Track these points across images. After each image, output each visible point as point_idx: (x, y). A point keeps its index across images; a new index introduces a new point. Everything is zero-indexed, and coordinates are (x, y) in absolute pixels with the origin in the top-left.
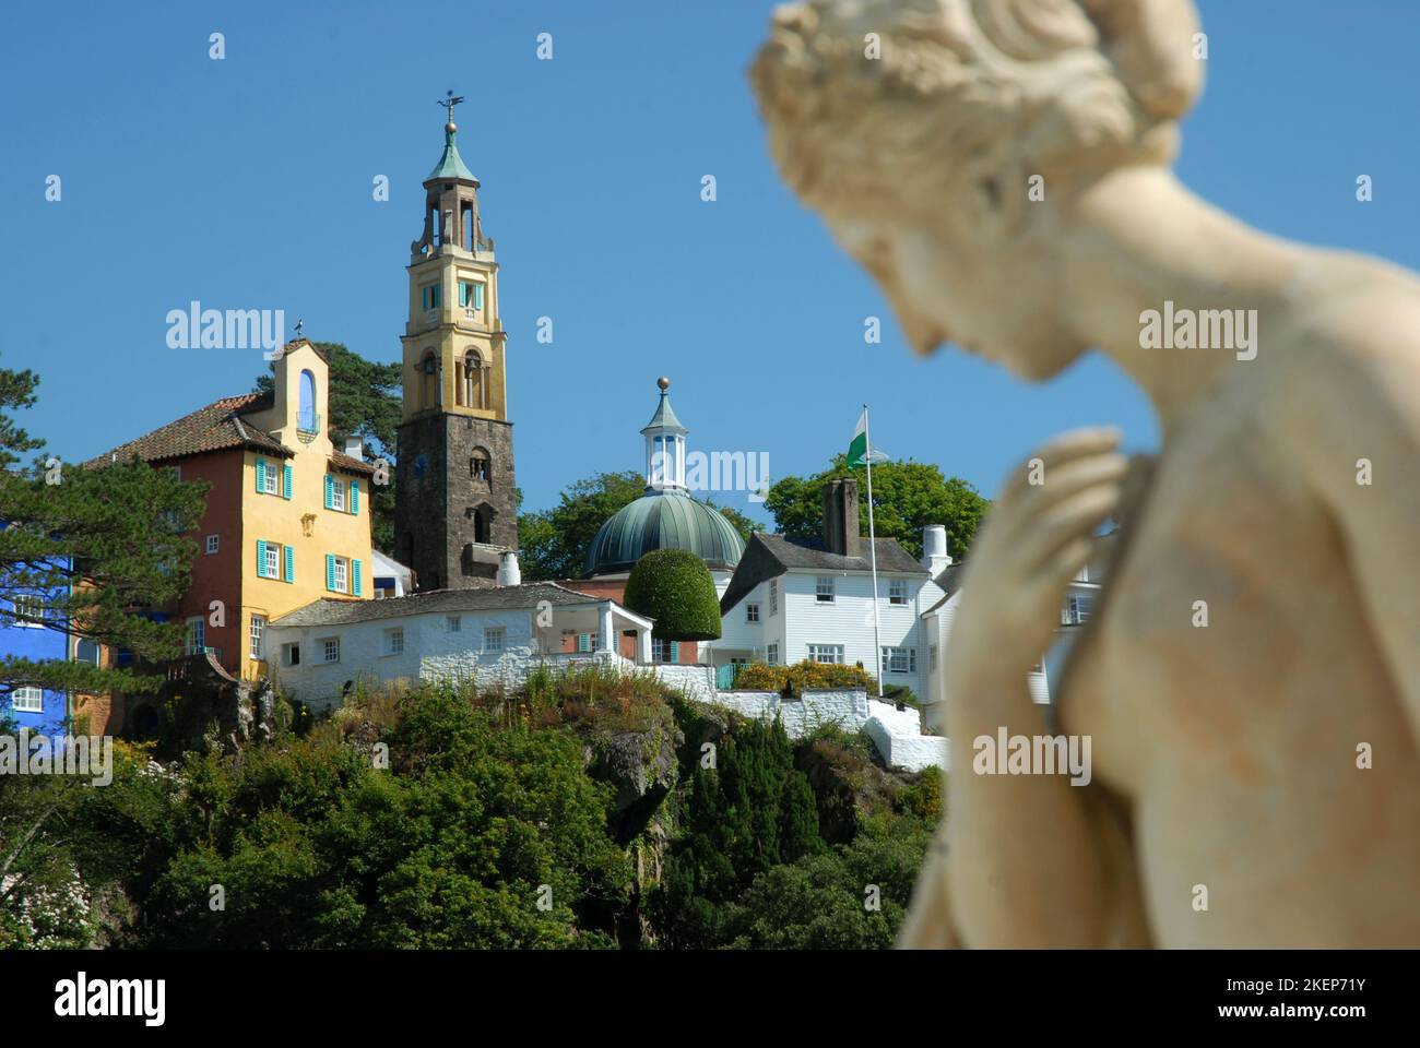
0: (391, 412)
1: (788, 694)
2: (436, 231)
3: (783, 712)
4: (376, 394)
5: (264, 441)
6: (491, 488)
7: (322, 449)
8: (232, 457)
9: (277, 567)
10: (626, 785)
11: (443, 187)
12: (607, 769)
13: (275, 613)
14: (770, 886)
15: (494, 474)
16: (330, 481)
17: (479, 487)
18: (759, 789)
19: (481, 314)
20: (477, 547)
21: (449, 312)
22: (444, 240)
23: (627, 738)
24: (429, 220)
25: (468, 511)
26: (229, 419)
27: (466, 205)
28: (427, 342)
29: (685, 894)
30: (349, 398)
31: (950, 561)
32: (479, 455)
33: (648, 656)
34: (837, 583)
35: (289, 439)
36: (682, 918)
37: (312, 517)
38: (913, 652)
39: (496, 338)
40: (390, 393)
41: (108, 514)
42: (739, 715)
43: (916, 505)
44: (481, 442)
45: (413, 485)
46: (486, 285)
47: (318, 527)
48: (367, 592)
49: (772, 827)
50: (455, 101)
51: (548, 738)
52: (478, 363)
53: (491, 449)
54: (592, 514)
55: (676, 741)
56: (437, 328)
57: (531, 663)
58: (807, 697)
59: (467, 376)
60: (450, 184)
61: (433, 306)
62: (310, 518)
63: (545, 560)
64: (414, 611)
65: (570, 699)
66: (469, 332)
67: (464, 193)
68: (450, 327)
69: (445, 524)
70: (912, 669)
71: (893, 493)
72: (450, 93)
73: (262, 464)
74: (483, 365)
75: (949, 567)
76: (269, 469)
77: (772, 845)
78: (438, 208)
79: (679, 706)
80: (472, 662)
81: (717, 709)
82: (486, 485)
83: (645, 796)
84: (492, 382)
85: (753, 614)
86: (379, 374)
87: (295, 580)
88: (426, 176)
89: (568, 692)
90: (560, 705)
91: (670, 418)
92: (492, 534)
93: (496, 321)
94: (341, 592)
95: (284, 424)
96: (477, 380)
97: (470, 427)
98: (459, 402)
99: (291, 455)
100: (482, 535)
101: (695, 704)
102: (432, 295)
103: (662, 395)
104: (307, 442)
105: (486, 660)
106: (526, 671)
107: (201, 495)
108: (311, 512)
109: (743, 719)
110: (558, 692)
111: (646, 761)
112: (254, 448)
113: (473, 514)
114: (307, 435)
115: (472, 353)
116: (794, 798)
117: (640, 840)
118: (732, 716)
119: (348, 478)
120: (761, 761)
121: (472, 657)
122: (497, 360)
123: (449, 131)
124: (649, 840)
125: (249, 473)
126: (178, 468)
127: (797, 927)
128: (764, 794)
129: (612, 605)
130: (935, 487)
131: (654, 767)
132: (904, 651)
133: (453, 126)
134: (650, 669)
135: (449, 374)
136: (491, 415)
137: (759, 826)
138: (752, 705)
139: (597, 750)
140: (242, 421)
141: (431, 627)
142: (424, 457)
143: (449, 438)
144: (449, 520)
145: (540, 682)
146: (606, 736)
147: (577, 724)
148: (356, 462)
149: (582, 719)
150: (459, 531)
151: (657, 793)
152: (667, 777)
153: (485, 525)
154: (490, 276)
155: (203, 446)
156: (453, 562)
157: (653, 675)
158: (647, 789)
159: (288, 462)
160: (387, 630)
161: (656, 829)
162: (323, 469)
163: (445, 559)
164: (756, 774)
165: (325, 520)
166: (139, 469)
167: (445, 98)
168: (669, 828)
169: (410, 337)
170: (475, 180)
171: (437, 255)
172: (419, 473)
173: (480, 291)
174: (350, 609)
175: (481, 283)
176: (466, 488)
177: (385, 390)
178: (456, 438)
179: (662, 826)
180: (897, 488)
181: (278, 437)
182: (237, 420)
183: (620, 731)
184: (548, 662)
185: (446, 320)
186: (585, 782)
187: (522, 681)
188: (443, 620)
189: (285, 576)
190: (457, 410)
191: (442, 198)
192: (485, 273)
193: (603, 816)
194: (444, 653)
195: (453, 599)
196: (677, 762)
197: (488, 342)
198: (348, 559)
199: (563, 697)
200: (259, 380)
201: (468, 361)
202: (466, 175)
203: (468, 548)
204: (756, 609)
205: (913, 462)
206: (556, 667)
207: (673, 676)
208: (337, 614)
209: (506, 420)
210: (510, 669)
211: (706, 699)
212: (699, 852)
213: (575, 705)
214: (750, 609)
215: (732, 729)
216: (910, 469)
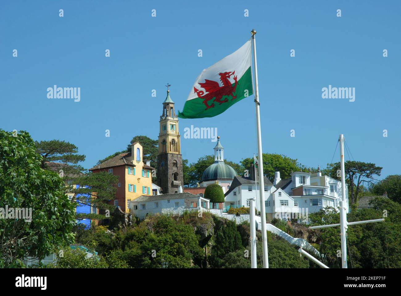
0: (157, 151)
1: (238, 215)
2: (165, 114)
3: (236, 219)
4: (153, 146)
5: (130, 163)
6: (177, 169)
7: (141, 164)
8: (123, 167)
9: (133, 189)
10: (203, 235)
11: (167, 104)
12: (199, 232)
13: (132, 199)
14: (228, 257)
15: (178, 166)
16: (143, 171)
17: (175, 169)
18: (230, 235)
19: (175, 131)
20: (175, 181)
21: (168, 131)
22: (167, 116)
23: (204, 225)
24: (164, 111)
25: (173, 174)
26: (122, 159)
27: (172, 108)
28: (164, 138)
29: (215, 257)
30: (147, 148)
31: (281, 179)
32: (175, 162)
33: (209, 208)
34: (253, 187)
35: (135, 163)
36: (214, 262)
37: (140, 179)
38: (270, 202)
39: (178, 136)
40: (156, 146)
41: (100, 184)
42: (227, 219)
43: (276, 164)
44: (175, 159)
45: (161, 168)
46: (176, 125)
47: (140, 181)
48: (151, 194)
49: (232, 243)
50: (169, 86)
51: (186, 227)
52: (174, 142)
53: (177, 160)
54: (203, 166)
55: (214, 226)
56: (166, 135)
57: (184, 209)
58: (241, 215)
59: (172, 144)
60: (168, 104)
61: (165, 130)
62: (139, 179)
63: (194, 175)
64: (160, 199)
65: (192, 217)
66: (172, 135)
67: (171, 105)
68: (168, 135)
69: (168, 177)
70: (270, 205)
71: (271, 162)
72: (168, 84)
73: (129, 168)
74: (175, 142)
75: (280, 181)
76: (131, 169)
77: (232, 247)
78: (166, 108)
79: (215, 218)
80: (172, 209)
81: (222, 218)
82: (176, 168)
83: (207, 237)
84: (177, 146)
85: (235, 194)
86: (154, 142)
87: (136, 192)
88: (163, 102)
89: (192, 215)
90: (190, 218)
91: (220, 146)
92: (178, 178)
93: (178, 133)
94: (145, 194)
95: (133, 159)
96: (174, 145)
97: (173, 156)
98: (170, 151)
99: (135, 166)
100: (176, 179)
101: (218, 217)
102: (164, 128)
103: (218, 140)
104: (138, 163)
105: (175, 209)
106: (183, 211)
107: (118, 178)
108: (139, 178)
109: (228, 220)
110: (190, 215)
111: (207, 230)
112: (127, 165)
113: (174, 175)
114: (138, 161)
115: (173, 140)
116: (237, 237)
117: (206, 246)
118: (226, 220)
119: (147, 170)
120: (230, 230)
121: (172, 208)
122: (179, 141)
123: (168, 92)
124: (208, 246)
125: (126, 170)
126: (112, 169)
127: (234, 265)
128: (231, 236)
129: (201, 197)
130: (281, 160)
131: (209, 231)
132: (268, 201)
133: (169, 91)
134: (209, 210)
135: (168, 144)
136: (177, 153)
137: (230, 243)
138: (230, 217)
139: (197, 228)
140: (125, 159)
141: (164, 202)
142: (163, 162)
143: (168, 159)
144: (169, 176)
145: (186, 213)
146: (199, 225)
147: (193, 222)
148: (148, 167)
149: (194, 221)
150: (171, 178)
151: (209, 236)
152: (212, 233)
153: (176, 177)
154: (177, 123)
155: (117, 165)
156: (170, 185)
157: (209, 212)
158: (208, 236)
159: (134, 167)
160: (155, 203)
161: (210, 243)
162: (142, 169)
163: (168, 185)
164: (229, 233)
165: (142, 179)
166: (105, 173)
167: (167, 85)
168: (213, 243)
169: (160, 136)
170: (173, 103)
171: (165, 119)
172: (162, 166)
173: (175, 126)
174: (148, 198)
175: (175, 125)
176: (172, 169)
177: (155, 146)
178: (170, 158)
179: (211, 243)
180: (272, 160)
181: (132, 163)
182: (124, 159)
183: (202, 224)
184: (188, 209)
185: (167, 133)
186: (194, 235)
187: (182, 213)
188: (166, 201)
189: (134, 191)
190: (170, 152)
191: (166, 107)
192: (176, 123)
193: (198, 242)
194: (167, 208)
195: (168, 196)
196: (214, 230)
197: (176, 137)
198: (147, 187)
199: (191, 216)
200: (128, 145)
201: (172, 142)
202: (172, 102)
203: (173, 182)
204: (236, 193)
205: (276, 154)
206: (189, 210)
207: (214, 212)
208: (145, 199)
209: (181, 154)
210: (180, 211)
211: (220, 216)
212: (218, 249)
213: (193, 218)
214: (234, 193)
215: (226, 222)
216: (275, 156)
